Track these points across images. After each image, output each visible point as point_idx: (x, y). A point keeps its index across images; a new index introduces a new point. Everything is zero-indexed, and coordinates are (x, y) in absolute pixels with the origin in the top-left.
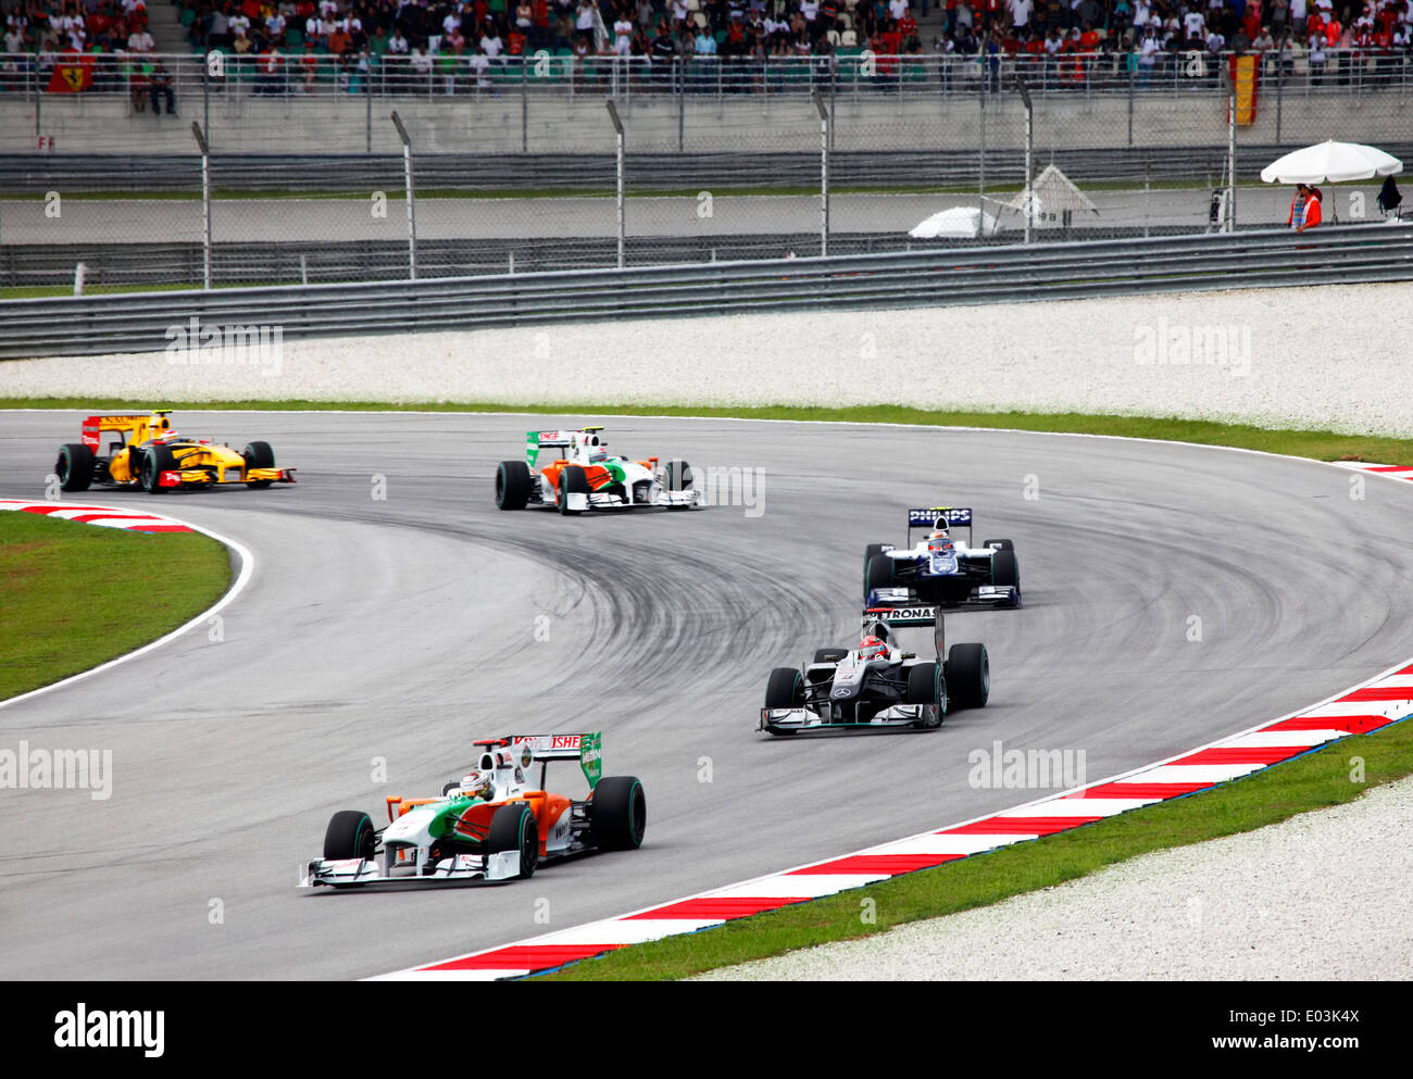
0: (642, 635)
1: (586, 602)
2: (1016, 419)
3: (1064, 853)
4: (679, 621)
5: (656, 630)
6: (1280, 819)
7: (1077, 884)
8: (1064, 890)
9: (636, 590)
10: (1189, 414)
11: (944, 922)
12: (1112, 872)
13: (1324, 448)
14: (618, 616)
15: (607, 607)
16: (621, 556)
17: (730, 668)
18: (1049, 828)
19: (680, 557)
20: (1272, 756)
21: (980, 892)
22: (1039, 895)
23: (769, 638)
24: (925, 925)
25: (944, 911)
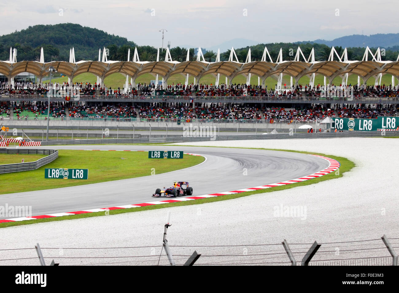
0: (243, 165)
1: (237, 163)
2: (275, 150)
3: (289, 186)
4: (246, 165)
5: (244, 166)
6: (310, 184)
7: (291, 189)
8: (289, 189)
9: (242, 162)
10: (292, 150)
11: (278, 191)
12: (294, 188)
13: (306, 153)
14: (240, 164)
15: (239, 163)
16: (239, 159)
17: (251, 169)
18: (287, 184)
19: (245, 160)
20: (298, 181)
21: (281, 189)
22: (287, 190)
23: (255, 167)
24: (276, 192)
25: (277, 190)
